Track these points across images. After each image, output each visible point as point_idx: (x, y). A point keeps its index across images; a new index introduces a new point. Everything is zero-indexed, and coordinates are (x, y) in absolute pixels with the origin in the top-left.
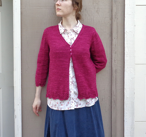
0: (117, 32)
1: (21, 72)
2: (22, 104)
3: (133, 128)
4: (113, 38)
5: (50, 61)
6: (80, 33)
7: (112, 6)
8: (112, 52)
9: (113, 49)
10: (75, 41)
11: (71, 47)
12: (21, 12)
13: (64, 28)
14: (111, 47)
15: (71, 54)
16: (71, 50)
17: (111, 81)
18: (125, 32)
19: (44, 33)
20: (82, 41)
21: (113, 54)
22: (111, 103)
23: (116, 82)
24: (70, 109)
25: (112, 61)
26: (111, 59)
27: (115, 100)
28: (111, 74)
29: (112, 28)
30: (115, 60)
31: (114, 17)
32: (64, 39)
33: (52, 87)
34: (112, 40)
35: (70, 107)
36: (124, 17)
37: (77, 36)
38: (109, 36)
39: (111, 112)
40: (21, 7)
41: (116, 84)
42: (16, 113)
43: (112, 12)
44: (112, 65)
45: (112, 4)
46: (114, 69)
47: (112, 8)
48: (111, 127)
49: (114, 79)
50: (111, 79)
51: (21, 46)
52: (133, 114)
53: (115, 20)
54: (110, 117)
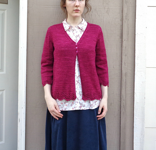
0: (128, 34)
1: (27, 73)
2: (26, 107)
3: (143, 134)
4: (123, 40)
5: (55, 60)
6: (85, 30)
7: (123, 7)
8: (122, 55)
9: (123, 51)
10: (81, 38)
11: (76, 44)
12: (28, 11)
13: (69, 25)
14: (121, 49)
15: (77, 52)
16: (77, 48)
17: (120, 85)
18: (136, 34)
19: (48, 31)
20: (88, 38)
21: (123, 57)
22: (121, 108)
23: (125, 85)
24: (74, 110)
25: (122, 63)
26: (121, 62)
27: (124, 105)
28: (120, 78)
29: (122, 30)
30: (125, 63)
31: (124, 18)
32: (69, 36)
33: (56, 87)
34: (122, 42)
35: (75, 107)
36: (135, 18)
37: (82, 33)
38: (119, 38)
39: (120, 117)
40: (28, 5)
41: (125, 88)
42: (19, 117)
43: (122, 12)
44: (122, 68)
45: (123, 4)
46: (124, 72)
47: (123, 9)
48: (120, 134)
49: (123, 83)
50: (120, 82)
51: (27, 46)
52: (143, 120)
53: (125, 21)
54: (119, 122)
